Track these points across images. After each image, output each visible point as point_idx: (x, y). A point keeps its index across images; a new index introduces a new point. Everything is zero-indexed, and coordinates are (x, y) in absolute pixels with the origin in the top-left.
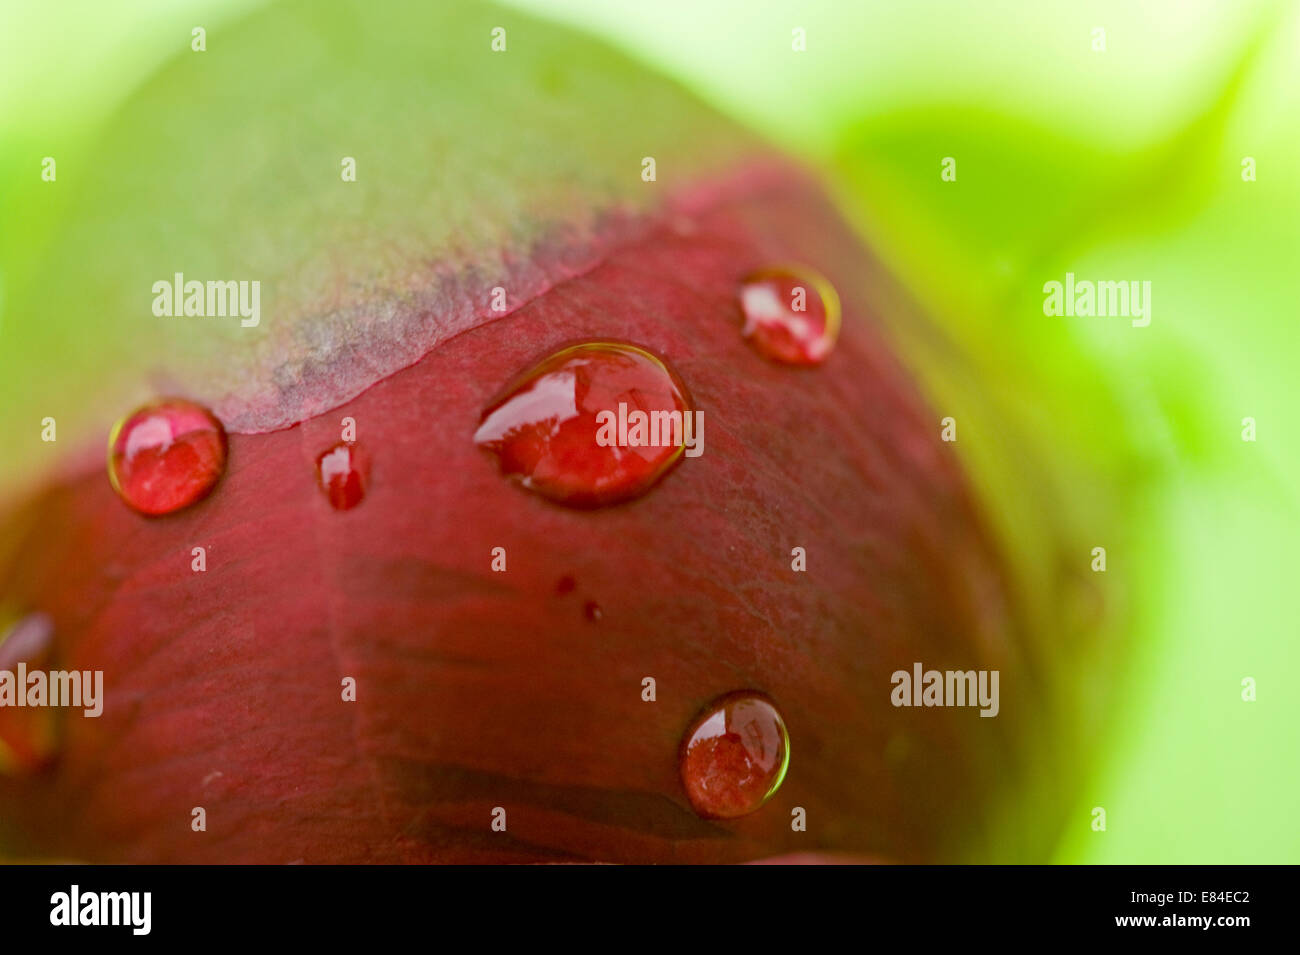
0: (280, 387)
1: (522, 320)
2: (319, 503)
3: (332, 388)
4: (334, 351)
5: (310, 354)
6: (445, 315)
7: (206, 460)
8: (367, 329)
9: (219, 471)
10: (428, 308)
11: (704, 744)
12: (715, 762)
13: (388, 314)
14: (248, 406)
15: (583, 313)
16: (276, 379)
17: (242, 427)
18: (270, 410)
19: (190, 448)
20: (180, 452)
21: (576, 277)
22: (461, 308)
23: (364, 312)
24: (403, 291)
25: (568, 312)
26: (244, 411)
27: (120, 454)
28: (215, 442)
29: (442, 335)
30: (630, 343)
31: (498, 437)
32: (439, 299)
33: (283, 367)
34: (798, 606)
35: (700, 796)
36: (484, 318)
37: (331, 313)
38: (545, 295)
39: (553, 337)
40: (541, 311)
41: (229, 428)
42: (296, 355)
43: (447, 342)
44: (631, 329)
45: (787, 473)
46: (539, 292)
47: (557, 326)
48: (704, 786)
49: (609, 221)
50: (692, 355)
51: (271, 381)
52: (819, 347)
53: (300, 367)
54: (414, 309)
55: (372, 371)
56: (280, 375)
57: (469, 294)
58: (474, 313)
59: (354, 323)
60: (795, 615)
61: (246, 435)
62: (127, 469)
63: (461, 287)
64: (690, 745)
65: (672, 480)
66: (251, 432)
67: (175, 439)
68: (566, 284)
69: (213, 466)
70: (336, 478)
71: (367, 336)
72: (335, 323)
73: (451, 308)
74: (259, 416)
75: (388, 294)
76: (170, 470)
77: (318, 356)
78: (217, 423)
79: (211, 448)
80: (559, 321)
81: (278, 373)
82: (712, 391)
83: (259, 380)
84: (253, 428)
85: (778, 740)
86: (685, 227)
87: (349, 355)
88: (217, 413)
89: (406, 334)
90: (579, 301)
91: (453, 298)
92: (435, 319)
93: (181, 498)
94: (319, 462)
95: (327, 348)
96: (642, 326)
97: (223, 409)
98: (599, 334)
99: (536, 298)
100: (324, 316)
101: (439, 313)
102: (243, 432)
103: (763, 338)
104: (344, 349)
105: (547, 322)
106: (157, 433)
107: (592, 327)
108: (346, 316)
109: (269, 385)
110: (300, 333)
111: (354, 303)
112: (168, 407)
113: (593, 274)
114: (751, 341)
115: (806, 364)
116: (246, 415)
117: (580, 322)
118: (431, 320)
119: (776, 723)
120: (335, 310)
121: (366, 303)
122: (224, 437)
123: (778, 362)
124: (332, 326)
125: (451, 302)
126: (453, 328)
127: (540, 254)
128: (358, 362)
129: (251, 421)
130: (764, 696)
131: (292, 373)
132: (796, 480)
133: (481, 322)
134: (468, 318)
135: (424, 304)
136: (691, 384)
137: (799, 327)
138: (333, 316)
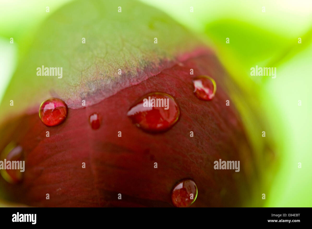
0: (81, 98)
1: (140, 86)
2: (89, 127)
3: (94, 99)
4: (95, 90)
5: (89, 91)
6: (122, 83)
7: (63, 114)
8: (103, 86)
9: (65, 117)
10: (118, 81)
11: (177, 191)
12: (180, 195)
13: (109, 82)
14: (74, 102)
15: (155, 85)
16: (81, 96)
17: (72, 107)
18: (79, 104)
19: (59, 110)
20: (56, 111)
21: (154, 76)
22: (126, 82)
23: (103, 81)
24: (112, 77)
25: (152, 85)
26: (73, 103)
27: (42, 110)
28: (65, 110)
29: (121, 88)
30: (166, 93)
31: (133, 114)
32: (121, 79)
33: (83, 93)
34: (202, 158)
35: (176, 203)
36: (132, 85)
37: (95, 81)
38: (146, 80)
39: (148, 91)
40: (145, 84)
41: (69, 107)
42: (86, 90)
43: (122, 90)
44: (166, 89)
45: (201, 127)
46: (145, 79)
47: (149, 88)
48: (176, 200)
49: (163, 62)
50: (181, 97)
51: (80, 96)
52: (211, 96)
53: (87, 93)
54: (115, 81)
55: (104, 96)
56: (82, 95)
57: (128, 79)
58: (129, 83)
59: (100, 84)
60: (201, 161)
61: (73, 109)
62: (43, 114)
63: (126, 77)
64: (174, 190)
65: (174, 128)
66: (74, 108)
67: (55, 108)
68: (152, 78)
69: (64, 116)
70: (93, 122)
71: (103, 87)
72: (96, 83)
73: (124, 82)
74: (76, 104)
75: (109, 77)
76: (54, 116)
77: (91, 91)
78: (66, 105)
79: (64, 111)
80: (149, 87)
81: (81, 94)
82: (185, 106)
83: (76, 95)
84: (74, 107)
85: (195, 190)
86: (181, 65)
87: (98, 92)
88: (66, 103)
89: (113, 88)
90: (154, 82)
91: (124, 80)
92: (120, 84)
93: (56, 122)
94: (90, 117)
95: (93, 89)
96: (169, 89)
97: (67, 102)
98: (159, 90)
99: (144, 81)
100: (93, 81)
101: (121, 83)
102: (72, 108)
103: (198, 93)
104: (98, 90)
105: (147, 87)
106: (51, 106)
107: (157, 88)
108: (98, 82)
109: (79, 97)
110: (87, 85)
111: (101, 79)
112: (54, 100)
113: (158, 76)
114: (195, 94)
115: (208, 100)
116: (73, 104)
117: (154, 87)
118: (119, 84)
119: (195, 186)
120: (96, 80)
121: (104, 79)
122: (67, 109)
123: (201, 99)
124: (95, 84)
125: (124, 81)
126: (124, 87)
127: (146, 70)
128: (101, 93)
129: (74, 106)
130: (193, 180)
131: (85, 95)
132: (204, 128)
133: (131, 86)
134: (128, 85)
135: (117, 80)
136: (180, 104)
137: (207, 91)
138: (95, 82)
